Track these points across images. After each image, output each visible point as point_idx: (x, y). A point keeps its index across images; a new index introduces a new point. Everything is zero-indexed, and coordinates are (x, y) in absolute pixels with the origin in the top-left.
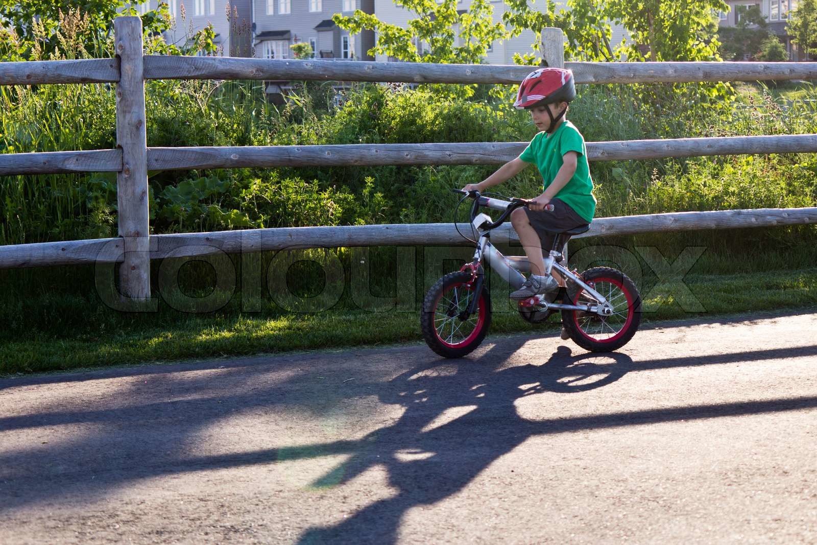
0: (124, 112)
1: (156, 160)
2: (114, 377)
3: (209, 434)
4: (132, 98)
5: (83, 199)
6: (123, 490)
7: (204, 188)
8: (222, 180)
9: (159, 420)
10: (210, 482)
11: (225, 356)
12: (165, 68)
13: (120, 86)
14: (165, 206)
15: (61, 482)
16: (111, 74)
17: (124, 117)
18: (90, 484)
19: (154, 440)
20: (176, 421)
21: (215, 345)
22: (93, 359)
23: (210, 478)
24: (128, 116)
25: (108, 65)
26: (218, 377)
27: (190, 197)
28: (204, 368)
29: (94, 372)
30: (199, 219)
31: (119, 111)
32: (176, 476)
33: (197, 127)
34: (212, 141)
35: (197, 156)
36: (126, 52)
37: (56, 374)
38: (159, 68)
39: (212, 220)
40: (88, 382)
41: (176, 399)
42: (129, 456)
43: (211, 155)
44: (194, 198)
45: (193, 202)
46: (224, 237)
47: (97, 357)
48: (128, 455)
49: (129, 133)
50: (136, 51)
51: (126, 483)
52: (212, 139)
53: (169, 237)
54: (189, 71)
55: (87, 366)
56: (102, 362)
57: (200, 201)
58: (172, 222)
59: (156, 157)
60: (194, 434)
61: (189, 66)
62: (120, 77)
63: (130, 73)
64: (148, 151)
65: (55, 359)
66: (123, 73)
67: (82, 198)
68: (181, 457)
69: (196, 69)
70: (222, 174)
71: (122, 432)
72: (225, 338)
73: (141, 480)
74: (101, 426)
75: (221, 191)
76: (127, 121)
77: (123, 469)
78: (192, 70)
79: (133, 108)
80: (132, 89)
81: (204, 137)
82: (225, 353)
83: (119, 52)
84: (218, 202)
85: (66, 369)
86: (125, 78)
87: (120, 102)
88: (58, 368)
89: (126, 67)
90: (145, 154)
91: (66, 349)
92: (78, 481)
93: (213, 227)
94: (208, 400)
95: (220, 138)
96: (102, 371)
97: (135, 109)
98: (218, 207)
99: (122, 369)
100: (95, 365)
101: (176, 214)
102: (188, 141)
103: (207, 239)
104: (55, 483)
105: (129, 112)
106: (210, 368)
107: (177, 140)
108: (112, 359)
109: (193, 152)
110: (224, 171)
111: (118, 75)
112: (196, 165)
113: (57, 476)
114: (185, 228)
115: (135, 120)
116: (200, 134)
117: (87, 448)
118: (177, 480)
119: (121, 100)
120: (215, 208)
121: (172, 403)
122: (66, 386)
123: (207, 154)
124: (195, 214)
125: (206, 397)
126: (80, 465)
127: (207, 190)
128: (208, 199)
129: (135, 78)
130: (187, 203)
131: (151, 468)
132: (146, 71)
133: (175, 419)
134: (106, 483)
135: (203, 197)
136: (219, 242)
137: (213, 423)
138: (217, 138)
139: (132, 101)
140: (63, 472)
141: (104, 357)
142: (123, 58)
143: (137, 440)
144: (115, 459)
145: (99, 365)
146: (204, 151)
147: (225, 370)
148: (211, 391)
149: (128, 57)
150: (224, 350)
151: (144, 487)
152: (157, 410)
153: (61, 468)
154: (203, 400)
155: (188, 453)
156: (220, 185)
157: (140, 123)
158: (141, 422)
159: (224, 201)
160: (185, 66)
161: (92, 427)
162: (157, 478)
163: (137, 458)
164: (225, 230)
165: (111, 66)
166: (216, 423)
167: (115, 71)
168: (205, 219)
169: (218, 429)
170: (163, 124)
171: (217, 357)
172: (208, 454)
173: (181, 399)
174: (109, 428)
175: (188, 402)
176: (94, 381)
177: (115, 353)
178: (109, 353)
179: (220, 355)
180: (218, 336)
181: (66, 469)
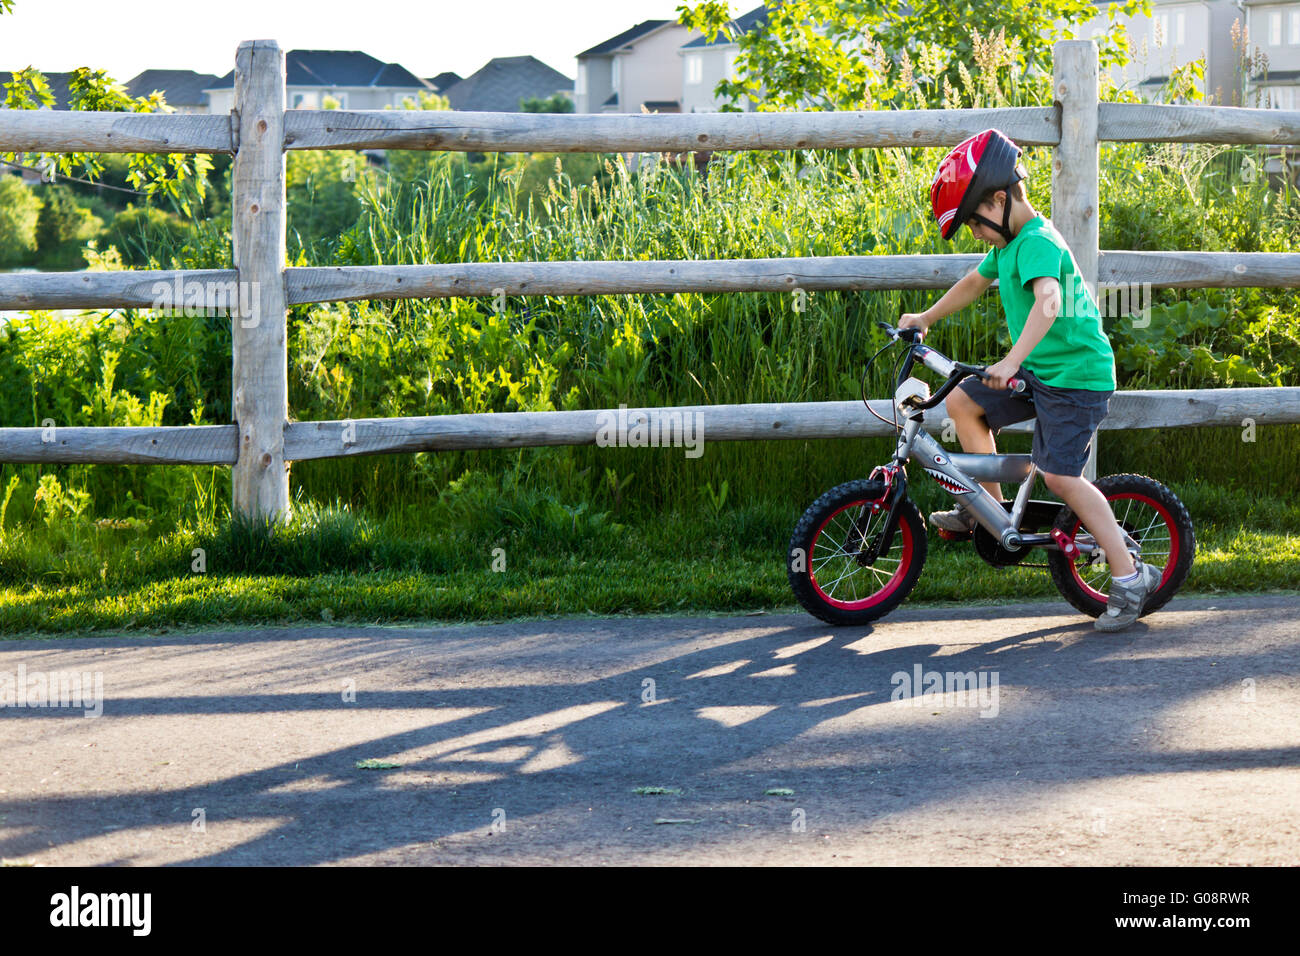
0: (1065, 193)
1: (1113, 271)
2: (1040, 616)
3: (1199, 714)
4: (1078, 172)
5: (992, 332)
6: (1067, 796)
7: (1184, 319)
8: (1214, 306)
9: (1116, 688)
10: (1207, 792)
11: (1218, 591)
12: (1132, 124)
13: (1059, 151)
14: (1121, 347)
15: (966, 776)
16: (1047, 132)
17: (1065, 201)
18: (1013, 783)
19: (1111, 720)
20: (1144, 691)
21: (1201, 573)
22: (1006, 586)
23: (1207, 785)
24: (1071, 200)
25: (1042, 118)
26: (1208, 624)
27: (1163, 332)
28: (1184, 609)
29: (1005, 607)
30: (1177, 368)
31: (1057, 191)
32: (1150, 778)
33: (1177, 221)
34: (1199, 244)
35: (1179, 267)
36: (1071, 98)
37: (946, 607)
38: (1122, 124)
39: (1197, 371)
40: (998, 621)
41: (1142, 656)
42: (1072, 743)
43: (1201, 265)
44: (1168, 334)
45: (1166, 340)
46: (1218, 399)
47: (1012, 582)
48: (1069, 741)
49: (1072, 227)
50: (1087, 97)
51: (1071, 785)
52: (1199, 241)
53: (1129, 397)
54: (1171, 130)
55: (996, 597)
56: (1019, 591)
57: (1178, 339)
58: (1134, 372)
59: (1113, 266)
60: (1175, 713)
61: (1170, 122)
62: (1061, 137)
63: (1076, 131)
64: (1100, 257)
65: (946, 583)
66: (1064, 132)
67: (990, 328)
68: (1156, 749)
69: (1183, 125)
70: (1215, 297)
71: (1059, 704)
72: (1217, 562)
73: (1094, 782)
74: (1024, 692)
75: (1212, 324)
76: (1068, 207)
77: (1064, 762)
78: (1176, 128)
79: (1080, 187)
80: (1078, 156)
81: (1186, 238)
82: (1217, 587)
83: (1060, 98)
84: (1208, 342)
85: (962, 600)
86: (1068, 138)
87: (1059, 177)
88: (950, 597)
89: (1070, 120)
90: (1095, 261)
91: (962, 567)
92: (992, 777)
93: (1199, 382)
94: (1195, 660)
95: (1212, 239)
96: (1020, 606)
97: (1082, 188)
98: (1207, 350)
99: (1051, 604)
100: (1009, 595)
101: (1139, 360)
102: (1161, 243)
103: (1191, 401)
104: (957, 777)
105: (1073, 194)
106: (1194, 609)
107: (1144, 240)
108: (1035, 586)
109: (1173, 259)
110: (1217, 292)
111: (1056, 134)
112: (1178, 280)
113: (959, 767)
114: (1156, 382)
115: (1081, 207)
116: (1180, 232)
117: (1004, 726)
118: (1149, 785)
119: (1061, 174)
120: (1203, 352)
121: (1137, 661)
122: (964, 626)
123: (1195, 264)
124: (1170, 360)
125: (1190, 655)
126: (994, 751)
127: (1189, 324)
128: (1191, 336)
129: (1084, 139)
130: (1157, 341)
131: (1109, 764)
132: (1101, 128)
133: (1143, 688)
134: (1038, 782)
135: (1184, 333)
136: (1211, 406)
137: (1204, 696)
138: (1208, 240)
139: (1078, 176)
140: (969, 761)
141: (1022, 582)
142: (1065, 107)
143: (1084, 718)
144: (1050, 746)
145: (1013, 596)
146: (1191, 259)
147: (1219, 613)
148: (1197, 646)
149: (1074, 105)
150: (1215, 581)
151: (1100, 793)
152: (1112, 672)
153: (965, 754)
154: (1186, 660)
155: (1167, 742)
156: (1211, 315)
157: (1090, 211)
158: (1088, 690)
159: (1217, 341)
160: (1165, 121)
161: (1009, 693)
162: (1120, 780)
163: (1085, 746)
164: (1218, 386)
165: (1047, 119)
166: (1210, 698)
167: (1053, 128)
168: (1186, 370)
169: (1213, 708)
170: (1121, 215)
171: (1203, 592)
172: (1200, 747)
173: (1149, 656)
174: (1037, 696)
175: (1162, 662)
176: (1007, 620)
177: (1039, 577)
178: (1031, 577)
179: (1209, 590)
180: (1205, 559)
181: (972, 758)
